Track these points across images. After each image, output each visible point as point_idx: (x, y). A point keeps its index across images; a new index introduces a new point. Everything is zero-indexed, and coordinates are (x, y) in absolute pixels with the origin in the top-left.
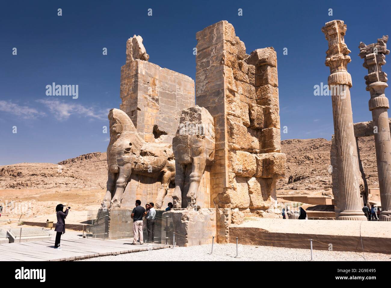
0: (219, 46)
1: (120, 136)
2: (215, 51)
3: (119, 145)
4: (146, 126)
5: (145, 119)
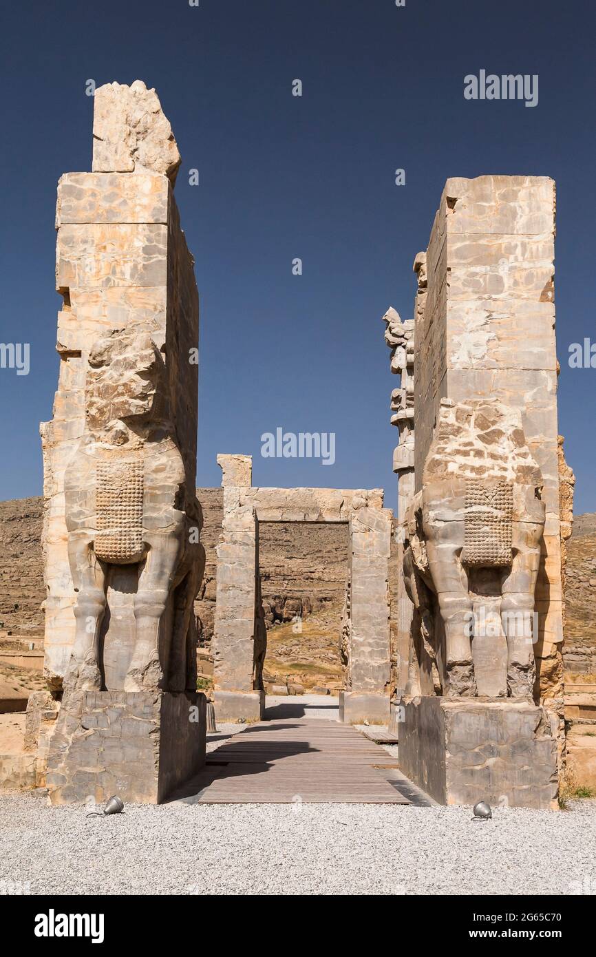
0: (538, 249)
2: (523, 255)
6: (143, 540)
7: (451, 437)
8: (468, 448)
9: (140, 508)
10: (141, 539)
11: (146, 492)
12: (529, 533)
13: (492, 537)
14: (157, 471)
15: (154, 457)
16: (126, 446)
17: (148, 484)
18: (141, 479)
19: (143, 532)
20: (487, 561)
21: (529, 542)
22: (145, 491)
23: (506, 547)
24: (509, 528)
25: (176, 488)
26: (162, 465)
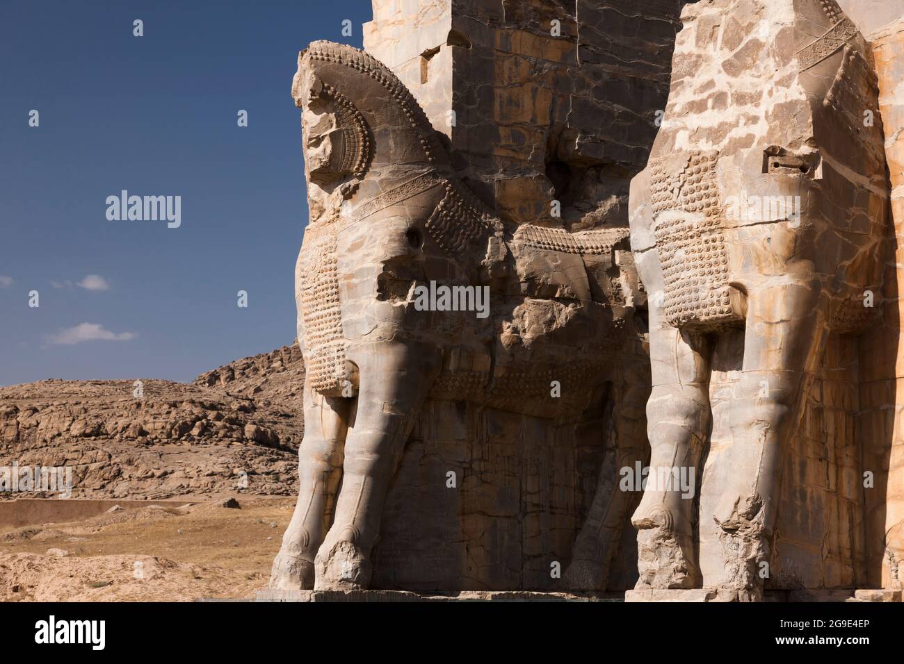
1: (357, 187)
3: (349, 245)
4: (502, 132)
5: (497, 91)
6: (347, 358)
7: (687, 79)
8: (705, 95)
9: (336, 309)
10: (344, 356)
11: (342, 284)
12: (758, 245)
13: (688, 269)
14: (354, 247)
15: (351, 228)
16: (323, 219)
17: (343, 271)
18: (333, 265)
19: (344, 347)
20: (689, 317)
21: (763, 265)
22: (340, 282)
23: (715, 283)
24: (718, 243)
25: (378, 268)
26: (361, 237)
